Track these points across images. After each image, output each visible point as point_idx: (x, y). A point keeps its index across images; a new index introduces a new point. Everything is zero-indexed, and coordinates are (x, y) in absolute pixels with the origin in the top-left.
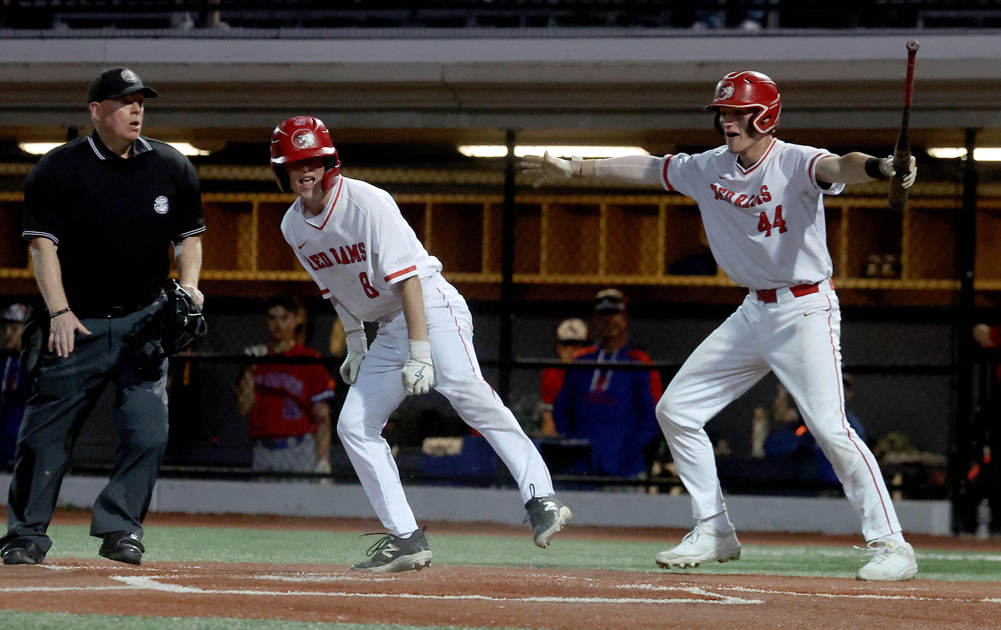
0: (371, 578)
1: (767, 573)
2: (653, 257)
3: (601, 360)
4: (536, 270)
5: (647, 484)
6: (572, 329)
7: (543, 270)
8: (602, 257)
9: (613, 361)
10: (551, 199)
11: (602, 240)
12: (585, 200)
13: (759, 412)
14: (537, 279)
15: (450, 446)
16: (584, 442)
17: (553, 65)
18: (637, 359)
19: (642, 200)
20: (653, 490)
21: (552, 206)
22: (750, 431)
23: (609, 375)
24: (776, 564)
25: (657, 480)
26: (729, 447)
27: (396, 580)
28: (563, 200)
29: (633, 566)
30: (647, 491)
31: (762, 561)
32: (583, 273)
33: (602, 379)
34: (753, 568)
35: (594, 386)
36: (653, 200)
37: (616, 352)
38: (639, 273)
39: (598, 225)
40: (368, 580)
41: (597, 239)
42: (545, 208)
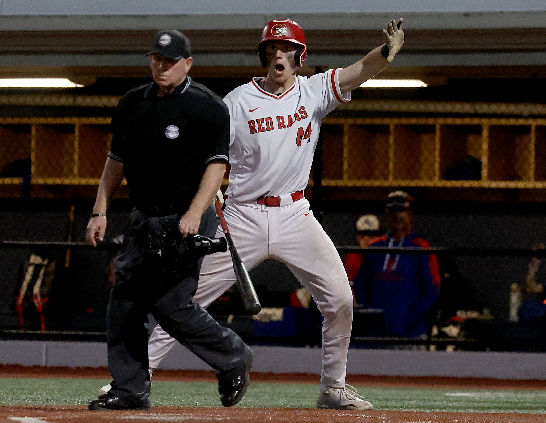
0: (213, 417)
1: (521, 412)
2: (431, 165)
3: (391, 246)
4: (341, 177)
5: (427, 344)
6: (367, 222)
7: (345, 176)
8: (391, 166)
9: (400, 247)
10: (351, 121)
11: (391, 153)
12: (378, 121)
13: (514, 286)
14: (341, 183)
15: (274, 314)
16: (379, 311)
17: (351, 16)
18: (420, 246)
19: (422, 121)
20: (432, 348)
21: (351, 126)
22: (508, 301)
23: (398, 258)
24: (528, 405)
25: (436, 339)
26: (491, 313)
27: (231, 419)
28: (360, 121)
29: (417, 407)
30: (428, 349)
31: (517, 403)
32: (376, 179)
33: (392, 260)
34: (510, 408)
35: (385, 267)
36: (431, 121)
37: (402, 240)
38: (420, 178)
39: (387, 140)
40: (209, 419)
41: (387, 152)
42: (346, 128)
